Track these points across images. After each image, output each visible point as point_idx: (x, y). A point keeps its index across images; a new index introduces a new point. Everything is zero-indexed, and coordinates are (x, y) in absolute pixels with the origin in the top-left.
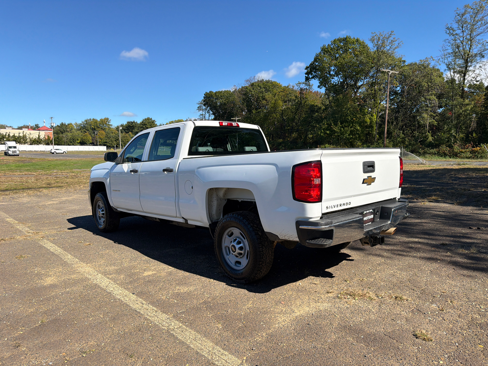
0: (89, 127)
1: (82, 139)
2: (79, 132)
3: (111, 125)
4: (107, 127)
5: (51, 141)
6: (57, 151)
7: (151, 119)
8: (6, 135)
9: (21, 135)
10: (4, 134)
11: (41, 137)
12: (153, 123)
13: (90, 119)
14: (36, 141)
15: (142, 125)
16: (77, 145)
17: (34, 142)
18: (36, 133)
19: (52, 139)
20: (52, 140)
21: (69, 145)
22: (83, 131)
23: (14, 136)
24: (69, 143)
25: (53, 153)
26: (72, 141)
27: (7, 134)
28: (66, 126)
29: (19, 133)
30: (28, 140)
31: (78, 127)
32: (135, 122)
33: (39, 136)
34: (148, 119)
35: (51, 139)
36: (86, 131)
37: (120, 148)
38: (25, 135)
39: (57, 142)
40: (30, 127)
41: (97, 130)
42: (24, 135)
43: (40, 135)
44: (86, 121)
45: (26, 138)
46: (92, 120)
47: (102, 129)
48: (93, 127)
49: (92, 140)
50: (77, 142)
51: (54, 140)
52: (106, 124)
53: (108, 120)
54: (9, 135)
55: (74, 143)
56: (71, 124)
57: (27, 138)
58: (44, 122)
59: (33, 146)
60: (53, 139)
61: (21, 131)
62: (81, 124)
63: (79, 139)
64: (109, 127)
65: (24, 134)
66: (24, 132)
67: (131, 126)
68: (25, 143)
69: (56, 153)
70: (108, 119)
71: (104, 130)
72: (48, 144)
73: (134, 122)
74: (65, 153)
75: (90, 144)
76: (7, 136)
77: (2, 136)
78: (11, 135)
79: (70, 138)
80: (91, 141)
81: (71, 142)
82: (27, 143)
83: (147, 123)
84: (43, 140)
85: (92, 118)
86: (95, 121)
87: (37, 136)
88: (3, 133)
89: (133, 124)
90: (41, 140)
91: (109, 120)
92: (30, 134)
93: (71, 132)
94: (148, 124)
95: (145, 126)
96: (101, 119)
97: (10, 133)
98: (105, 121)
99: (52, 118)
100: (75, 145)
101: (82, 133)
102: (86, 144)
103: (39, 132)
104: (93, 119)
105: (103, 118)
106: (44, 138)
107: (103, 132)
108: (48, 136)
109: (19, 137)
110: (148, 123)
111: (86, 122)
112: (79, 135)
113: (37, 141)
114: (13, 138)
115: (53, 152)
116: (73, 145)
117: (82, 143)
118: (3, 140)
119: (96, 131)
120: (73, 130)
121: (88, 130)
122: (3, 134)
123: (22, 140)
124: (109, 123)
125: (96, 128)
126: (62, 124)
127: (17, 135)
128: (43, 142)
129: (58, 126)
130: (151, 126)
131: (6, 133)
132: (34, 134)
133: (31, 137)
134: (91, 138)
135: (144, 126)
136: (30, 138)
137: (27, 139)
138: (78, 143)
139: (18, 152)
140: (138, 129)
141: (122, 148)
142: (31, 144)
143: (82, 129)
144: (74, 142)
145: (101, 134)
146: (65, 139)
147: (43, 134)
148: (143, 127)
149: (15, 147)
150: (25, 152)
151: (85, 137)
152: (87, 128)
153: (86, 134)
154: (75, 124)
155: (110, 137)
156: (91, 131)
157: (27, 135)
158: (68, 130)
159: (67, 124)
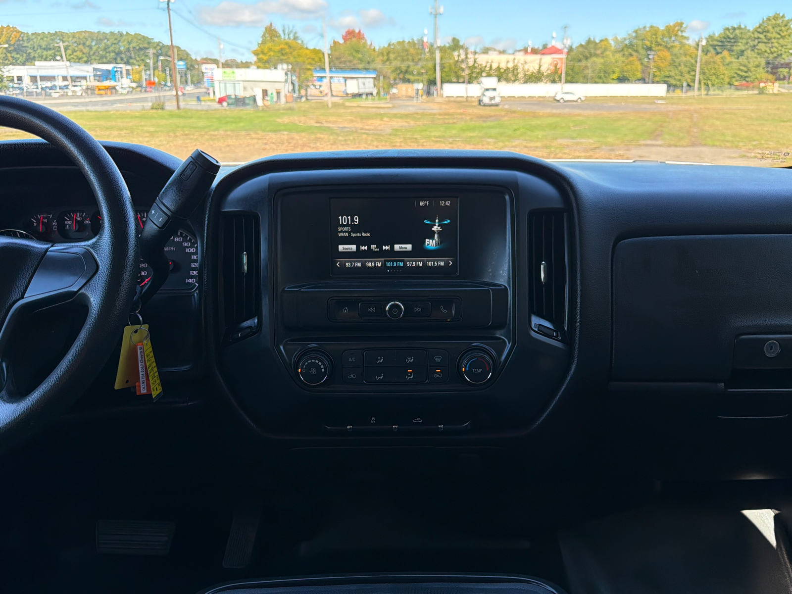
0: (640, 43)
1: (622, 70)
2: (618, 56)
3: (687, 38)
4: (677, 43)
5: (560, 77)
6: (567, 97)
7: (783, 16)
9: (510, 65)
10: (484, 66)
11: (542, 69)
12: (786, 26)
13: (645, 27)
14: (534, 75)
15: (759, 32)
16: (611, 83)
17: (529, 77)
18: (535, 60)
19: (562, 71)
20: (562, 73)
21: (596, 82)
22: (626, 53)
23: (499, 68)
24: (597, 79)
25: (559, 101)
26: (602, 75)
27: (488, 66)
28: (596, 44)
29: (508, 62)
30: (521, 75)
31: (619, 45)
32: (743, 26)
33: (540, 67)
34: (776, 17)
35: (560, 72)
36: (634, 53)
38: (517, 66)
40: (529, 49)
41: (654, 51)
42: (514, 66)
43: (542, 63)
44: (636, 31)
45: (517, 71)
46: (648, 30)
47: (666, 47)
48: (648, 44)
49: (641, 73)
50: (612, 76)
51: (566, 73)
52: (676, 35)
53: (681, 27)
54: (491, 66)
55: (605, 79)
56: (606, 40)
57: (520, 70)
58: (553, 38)
59: (528, 85)
61: (511, 57)
62: (625, 39)
63: (617, 70)
64: (681, 43)
65: (516, 63)
66: (514, 59)
67: (731, 36)
68: (514, 81)
69: (565, 101)
70: (681, 24)
71: (668, 49)
72: (554, 82)
73: (740, 28)
74: (579, 101)
75: (636, 80)
77: (481, 68)
78: (495, 66)
79: (600, 69)
80: (639, 75)
81: (602, 77)
82: (518, 79)
83: (770, 28)
85: (648, 25)
86: (654, 31)
87: (537, 67)
88: (482, 63)
89: (737, 32)
90: (543, 74)
91: (684, 26)
92: (526, 63)
93: (603, 57)
94: (771, 30)
95: (765, 36)
96: (667, 26)
97: (492, 62)
98: (673, 31)
99: (565, 28)
101: (623, 59)
102: (629, 79)
103: (541, 59)
104: (651, 27)
105: (672, 23)
106: (548, 70)
107: (667, 54)
108: (556, 66)
109: (508, 69)
110: (773, 28)
111: (634, 35)
112: (616, 60)
113: (536, 77)
114: (497, 71)
115: (558, 98)
116: (603, 82)
117: (622, 80)
118: (481, 75)
119: (653, 53)
120: (608, 53)
121: (637, 52)
122: (481, 65)
123: (510, 75)
124: (684, 34)
125: (653, 45)
126: (589, 42)
127: (503, 66)
128: (545, 78)
129: (581, 45)
130: (779, 34)
131: (487, 62)
132: (532, 63)
133: (526, 67)
134: (639, 67)
135: (761, 36)
136: (523, 70)
137: (518, 73)
138: (613, 79)
139: (497, 100)
140: (747, 43)
142: (525, 82)
143: (625, 49)
144: (605, 76)
145: (661, 58)
146: (589, 72)
147: (547, 62)
148: (759, 38)
149: (495, 90)
150: (512, 99)
151: (629, 67)
152: (635, 48)
153: (631, 59)
154: (613, 40)
155: (680, 65)
156: (642, 52)
157: (520, 65)
158: (599, 52)
159: (597, 41)
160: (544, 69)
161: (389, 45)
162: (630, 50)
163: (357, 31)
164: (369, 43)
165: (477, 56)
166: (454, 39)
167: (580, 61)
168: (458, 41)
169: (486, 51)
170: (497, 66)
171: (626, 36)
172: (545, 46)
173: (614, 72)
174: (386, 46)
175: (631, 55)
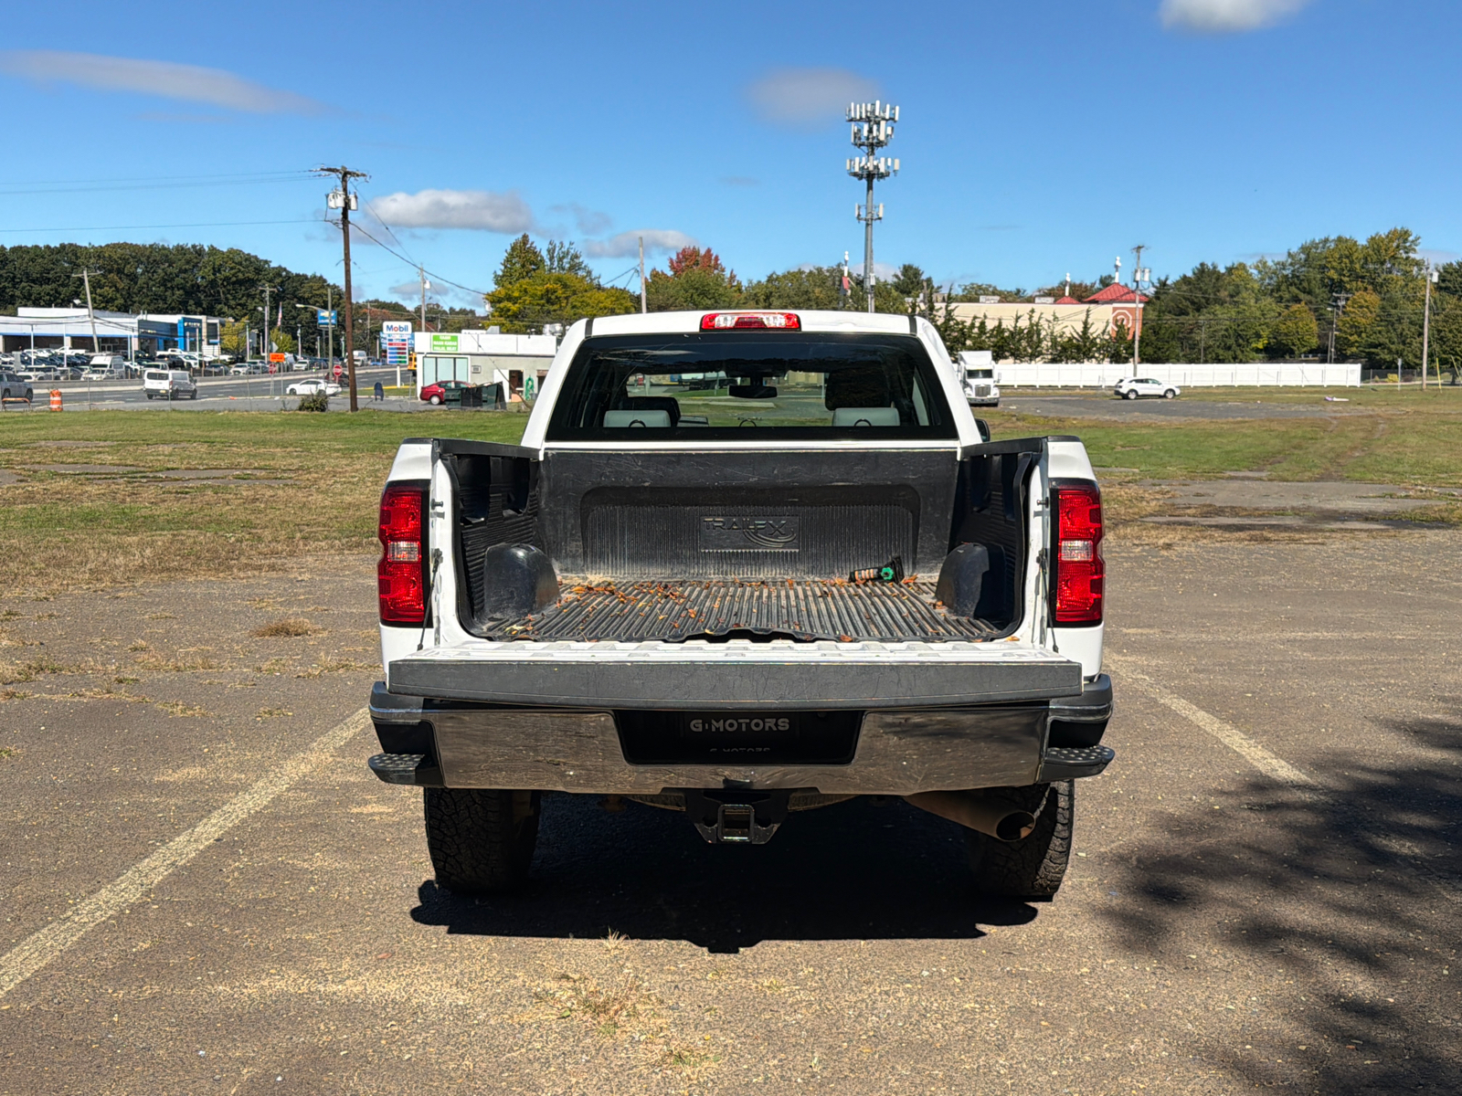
0: (1315, 275)
1: (1276, 333)
2: (1268, 302)
3: (1418, 264)
4: (1395, 275)
5: (1130, 347)
6: (1143, 389)
8: (973, 326)
9: (1024, 323)
10: (968, 324)
11: (1091, 331)
13: (1326, 241)
14: (1073, 346)
16: (1253, 361)
17: (1064, 349)
18: (1076, 314)
19: (1134, 336)
20: (1133, 341)
21: (1219, 360)
22: (1285, 295)
23: (999, 329)
24: (1221, 352)
25: (1125, 397)
26: (1231, 342)
27: (977, 324)
28: (1219, 277)
29: (1018, 318)
30: (1046, 344)
31: (1271, 278)
33: (1086, 326)
35: (1130, 337)
36: (1302, 296)
37: (1420, 374)
38: (1037, 325)
39: (1150, 350)
40: (1067, 289)
41: (1348, 291)
42: (1032, 325)
43: (1090, 321)
44: (1305, 249)
45: (1039, 334)
46: (1333, 246)
47: (1371, 282)
48: (1335, 277)
49: (1319, 337)
50: (1254, 345)
51: (1141, 341)
52: (1394, 257)
53: (1405, 241)
54: (983, 324)
55: (1239, 352)
56: (1242, 267)
57: (1043, 333)
58: (1116, 267)
59: (1062, 366)
60: (1137, 338)
61: (1027, 307)
62: (1283, 266)
63: (1265, 333)
64: (1406, 273)
65: (1035, 319)
66: (1033, 311)
68: (1032, 357)
69: (1139, 397)
70: (1404, 235)
71: (1377, 287)
72: (1117, 358)
74: (1170, 395)
75: (1306, 354)
76: (976, 330)
77: (961, 330)
78: (990, 325)
79: (1226, 330)
80: (1315, 342)
81: (1230, 349)
82: (1041, 353)
84: (1098, 341)
85: (1333, 237)
86: (1346, 248)
87: (1080, 328)
88: (964, 319)
90: (1093, 342)
91: (1411, 238)
92: (1056, 318)
93: (1234, 304)
96: (1373, 239)
97: (985, 317)
98: (1392, 249)
99: (1139, 248)
100: (1241, 362)
101: (1278, 308)
102: (1292, 352)
103: (1088, 311)
104: (1340, 240)
105: (1383, 233)
106: (1103, 333)
107: (1372, 298)
108: (1121, 327)
109: (1016, 333)
111: (1303, 256)
112: (1264, 312)
113: (1078, 348)
114: (996, 337)
115: (1124, 390)
116: (1235, 360)
117: (1277, 352)
118: (964, 344)
119: (1343, 295)
120: (1246, 294)
121: (1310, 293)
122: (963, 322)
123: (1024, 343)
124: (1412, 255)
125: (1346, 279)
126: (1202, 271)
127: (1008, 324)
128: (1098, 350)
129: (1185, 279)
131: (975, 318)
132: (1068, 320)
133: (1057, 330)
134: (1314, 326)
136: (1052, 333)
137: (1040, 341)
138: (1258, 351)
139: (994, 393)
141: (1428, 374)
142: (1054, 361)
143: (1283, 287)
144: (1239, 345)
145: (1362, 305)
146: (1202, 336)
147: (1102, 319)
149: (988, 374)
150: (1029, 391)
151: (1289, 323)
152: (1305, 284)
153: (1295, 307)
154: (1257, 267)
155: (1399, 320)
156: (1321, 293)
157: (1043, 322)
158: (1223, 294)
159: (1222, 270)
160: (1095, 330)
161: (770, 279)
162: (1293, 289)
163: (703, 252)
164: (727, 274)
165: (953, 306)
166: (907, 269)
167: (1183, 312)
168: (917, 273)
169: (972, 295)
170: (996, 323)
171: (1283, 258)
172: (1106, 282)
173: (1259, 336)
174: (764, 280)
175: (1298, 300)
